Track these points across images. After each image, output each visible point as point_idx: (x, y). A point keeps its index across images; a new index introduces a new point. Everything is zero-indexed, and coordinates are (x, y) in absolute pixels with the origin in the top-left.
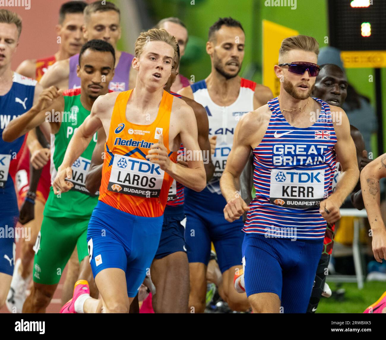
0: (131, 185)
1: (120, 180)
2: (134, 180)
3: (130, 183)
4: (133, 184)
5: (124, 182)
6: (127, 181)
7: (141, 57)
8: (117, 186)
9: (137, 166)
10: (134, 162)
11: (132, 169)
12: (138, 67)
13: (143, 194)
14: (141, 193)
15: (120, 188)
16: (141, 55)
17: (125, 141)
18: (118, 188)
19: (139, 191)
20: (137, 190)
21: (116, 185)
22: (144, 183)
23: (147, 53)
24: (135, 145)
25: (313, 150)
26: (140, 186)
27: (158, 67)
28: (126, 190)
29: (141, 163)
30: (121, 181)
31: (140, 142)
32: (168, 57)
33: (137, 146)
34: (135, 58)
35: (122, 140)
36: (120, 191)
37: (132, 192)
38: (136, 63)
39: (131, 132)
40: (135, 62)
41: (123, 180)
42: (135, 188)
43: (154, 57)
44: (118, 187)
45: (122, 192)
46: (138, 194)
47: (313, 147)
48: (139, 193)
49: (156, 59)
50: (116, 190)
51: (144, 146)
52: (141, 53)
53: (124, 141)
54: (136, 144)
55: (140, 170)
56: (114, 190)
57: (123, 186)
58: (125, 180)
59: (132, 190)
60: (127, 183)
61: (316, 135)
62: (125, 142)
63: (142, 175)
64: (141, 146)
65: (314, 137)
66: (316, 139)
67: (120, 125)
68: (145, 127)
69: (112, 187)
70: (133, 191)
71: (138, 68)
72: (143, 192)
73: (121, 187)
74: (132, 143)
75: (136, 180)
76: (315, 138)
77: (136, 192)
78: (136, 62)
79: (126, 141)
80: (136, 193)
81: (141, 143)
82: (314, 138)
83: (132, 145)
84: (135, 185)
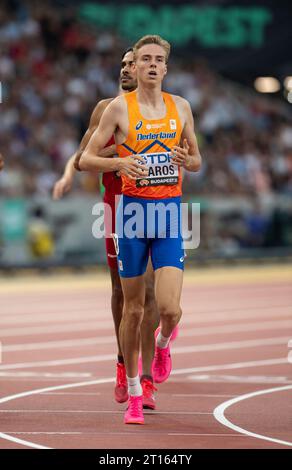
0: (156, 177)
2: (156, 171)
3: (154, 175)
4: (157, 175)
5: (149, 175)
6: (151, 173)
7: (137, 61)
9: (156, 159)
10: (152, 156)
14: (165, 181)
21: (143, 179)
23: (141, 56)
26: (163, 176)
27: (151, 66)
28: (152, 182)
29: (159, 156)
31: (158, 134)
32: (159, 57)
35: (143, 135)
36: (148, 185)
39: (149, 127)
42: (160, 179)
44: (145, 181)
45: (150, 185)
51: (163, 137)
54: (156, 137)
55: (160, 162)
56: (143, 185)
60: (151, 176)
63: (161, 165)
64: (161, 138)
67: (139, 123)
68: (161, 121)
70: (159, 181)
73: (148, 181)
74: (152, 137)
75: (158, 171)
79: (147, 135)
81: (160, 135)
84: (159, 176)
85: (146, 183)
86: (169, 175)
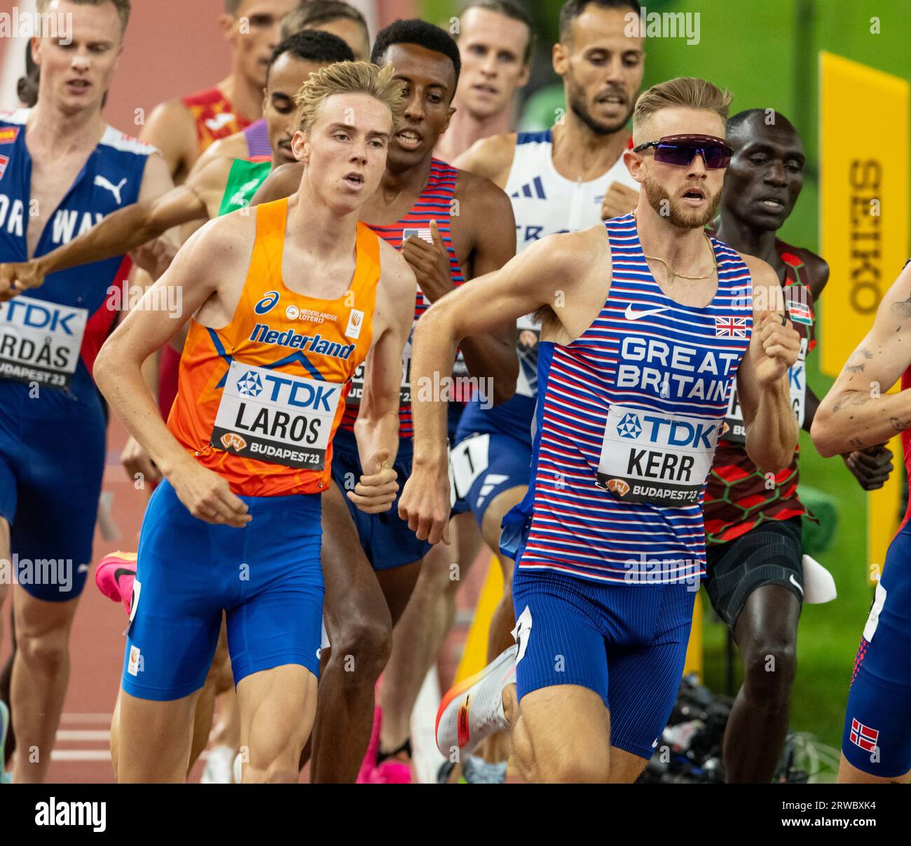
0: (268, 437)
1: (242, 423)
2: (276, 424)
3: (265, 432)
4: (273, 433)
5: (253, 429)
6: (261, 426)
7: (313, 133)
8: (234, 438)
9: (285, 390)
10: (278, 382)
11: (274, 397)
12: (306, 155)
13: (292, 458)
14: (288, 456)
15: (242, 443)
16: (313, 128)
17: (277, 334)
18: (237, 442)
19: (286, 451)
20: (280, 450)
21: (232, 435)
22: (297, 434)
23: (327, 124)
24: (297, 345)
25: (709, 364)
26: (287, 440)
27: (354, 160)
28: (255, 447)
29: (296, 385)
30: (246, 428)
31: (309, 338)
32: (377, 134)
33: (302, 347)
34: (298, 132)
35: (269, 331)
36: (242, 451)
37: (269, 453)
38: (302, 144)
39: (292, 312)
40: (299, 141)
41: (250, 425)
42: (277, 445)
43: (345, 132)
44: (238, 440)
45: (246, 453)
46: (282, 458)
47: (710, 357)
48: (285, 455)
49: (348, 139)
50: (232, 447)
51: (318, 350)
52: (313, 123)
53: (273, 334)
54: (300, 343)
55: (292, 401)
56: (226, 446)
57: (249, 440)
58: (256, 424)
59: (270, 448)
60: (259, 433)
61: (718, 327)
62: (276, 337)
63: (294, 412)
64: (312, 349)
65: (713, 332)
66: (719, 336)
67: (268, 295)
69: (223, 439)
70: (271, 451)
71: (308, 157)
72: (293, 455)
73: (243, 441)
75: (280, 425)
76: (717, 334)
77: (279, 453)
78: (301, 142)
79: (280, 334)
80: (278, 457)
81: (312, 342)
82: (714, 335)
83: (291, 345)
84: (277, 438)
85: (239, 444)
86: (303, 443)
